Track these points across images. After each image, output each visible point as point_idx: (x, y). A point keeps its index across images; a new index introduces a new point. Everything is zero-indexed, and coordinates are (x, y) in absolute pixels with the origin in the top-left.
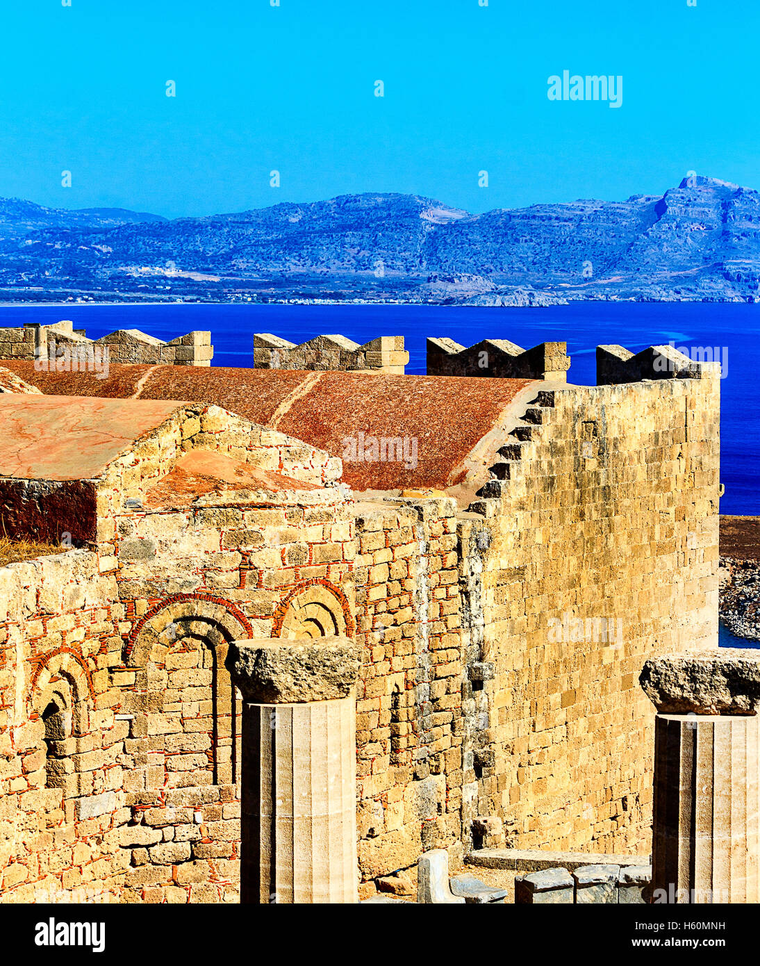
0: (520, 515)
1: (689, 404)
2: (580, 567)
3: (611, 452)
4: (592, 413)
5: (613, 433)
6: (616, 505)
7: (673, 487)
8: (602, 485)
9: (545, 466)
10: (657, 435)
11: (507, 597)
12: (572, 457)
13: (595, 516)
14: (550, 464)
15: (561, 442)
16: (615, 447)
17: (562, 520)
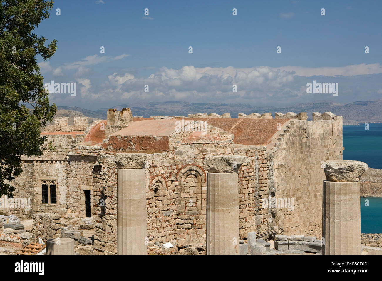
0: (284, 151)
1: (333, 126)
2: (301, 165)
3: (310, 137)
4: (305, 127)
5: (311, 132)
6: (312, 151)
7: (329, 147)
8: (308, 145)
9: (291, 139)
10: (324, 133)
11: (280, 172)
12: (299, 138)
13: (306, 153)
14: (292, 139)
15: (295, 134)
16: (312, 136)
17: (296, 153)
